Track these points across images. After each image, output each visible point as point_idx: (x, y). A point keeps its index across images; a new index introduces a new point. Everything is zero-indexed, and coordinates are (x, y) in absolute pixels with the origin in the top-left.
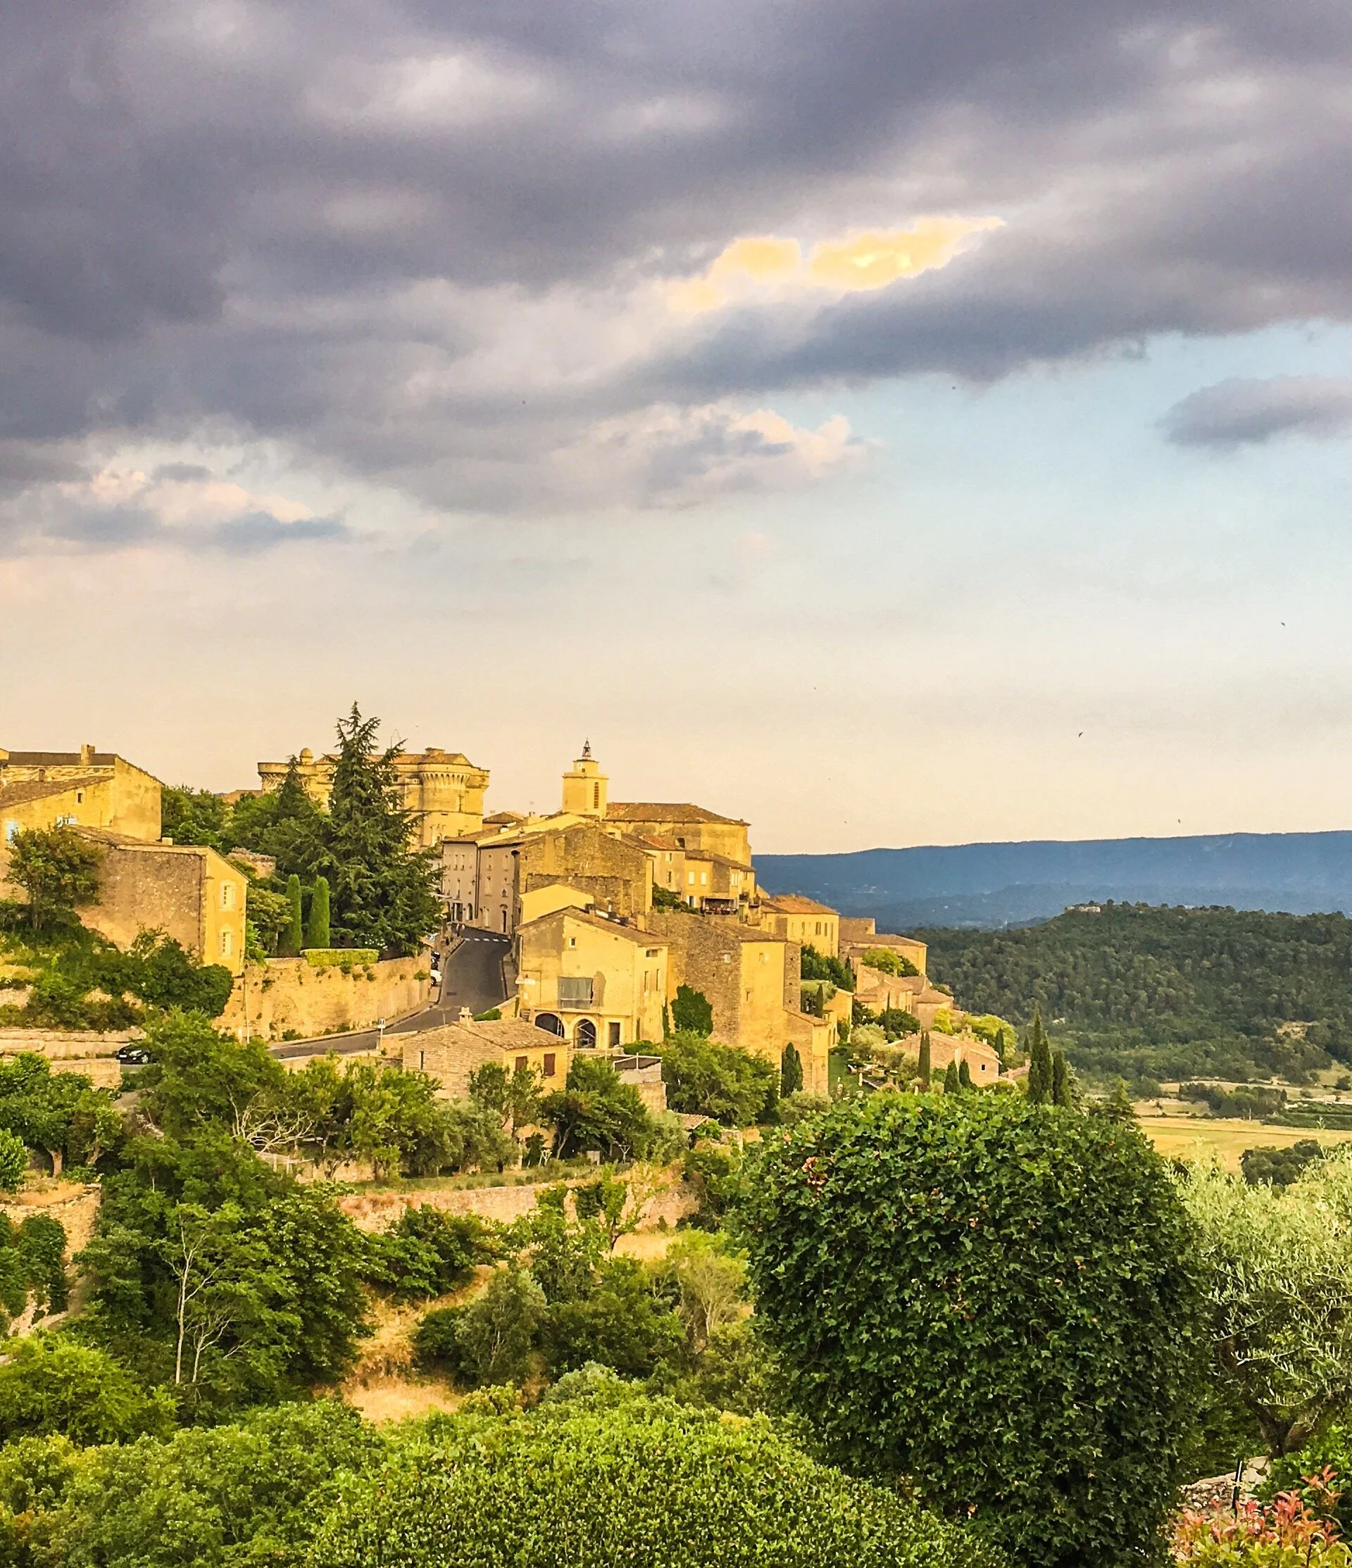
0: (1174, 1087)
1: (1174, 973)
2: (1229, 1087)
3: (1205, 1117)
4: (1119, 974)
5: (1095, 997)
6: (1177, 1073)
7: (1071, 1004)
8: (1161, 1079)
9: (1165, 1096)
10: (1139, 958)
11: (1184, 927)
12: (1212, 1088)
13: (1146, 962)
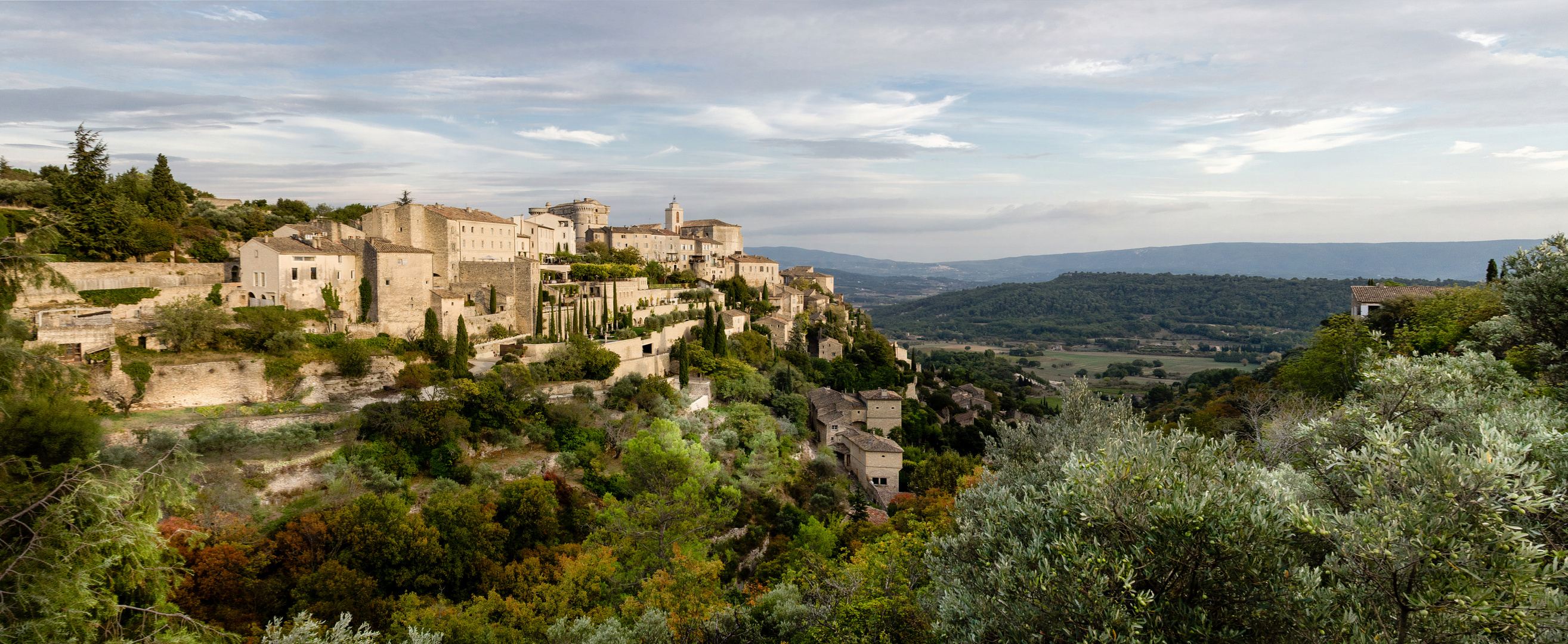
0: (1093, 340)
1: (1099, 297)
2: (1116, 340)
3: (1104, 351)
4: (1077, 299)
5: (1067, 307)
6: (1094, 335)
7: (1056, 309)
8: (1088, 337)
9: (1089, 343)
10: (1085, 293)
11: (1105, 280)
12: (1108, 341)
13: (1088, 294)
